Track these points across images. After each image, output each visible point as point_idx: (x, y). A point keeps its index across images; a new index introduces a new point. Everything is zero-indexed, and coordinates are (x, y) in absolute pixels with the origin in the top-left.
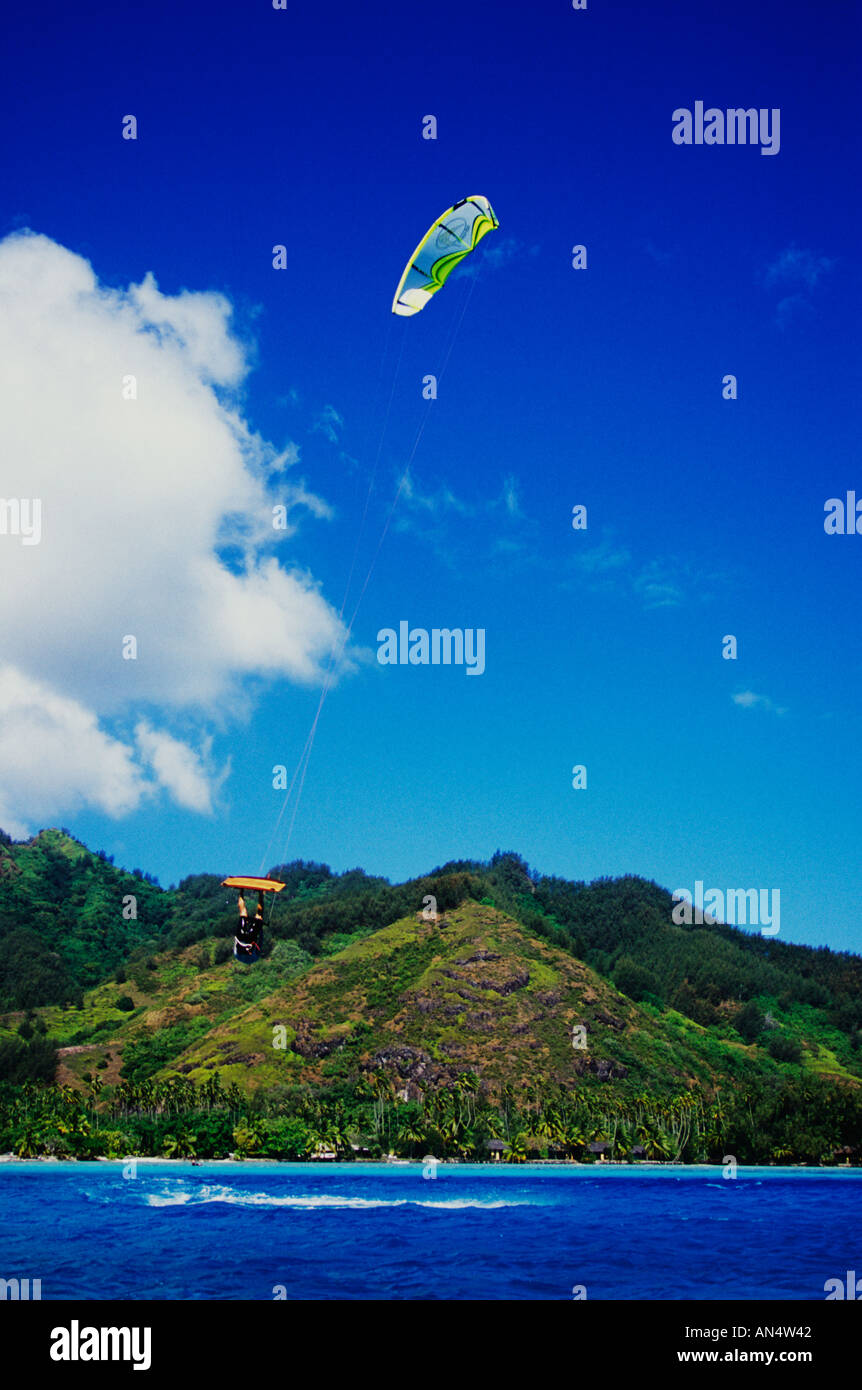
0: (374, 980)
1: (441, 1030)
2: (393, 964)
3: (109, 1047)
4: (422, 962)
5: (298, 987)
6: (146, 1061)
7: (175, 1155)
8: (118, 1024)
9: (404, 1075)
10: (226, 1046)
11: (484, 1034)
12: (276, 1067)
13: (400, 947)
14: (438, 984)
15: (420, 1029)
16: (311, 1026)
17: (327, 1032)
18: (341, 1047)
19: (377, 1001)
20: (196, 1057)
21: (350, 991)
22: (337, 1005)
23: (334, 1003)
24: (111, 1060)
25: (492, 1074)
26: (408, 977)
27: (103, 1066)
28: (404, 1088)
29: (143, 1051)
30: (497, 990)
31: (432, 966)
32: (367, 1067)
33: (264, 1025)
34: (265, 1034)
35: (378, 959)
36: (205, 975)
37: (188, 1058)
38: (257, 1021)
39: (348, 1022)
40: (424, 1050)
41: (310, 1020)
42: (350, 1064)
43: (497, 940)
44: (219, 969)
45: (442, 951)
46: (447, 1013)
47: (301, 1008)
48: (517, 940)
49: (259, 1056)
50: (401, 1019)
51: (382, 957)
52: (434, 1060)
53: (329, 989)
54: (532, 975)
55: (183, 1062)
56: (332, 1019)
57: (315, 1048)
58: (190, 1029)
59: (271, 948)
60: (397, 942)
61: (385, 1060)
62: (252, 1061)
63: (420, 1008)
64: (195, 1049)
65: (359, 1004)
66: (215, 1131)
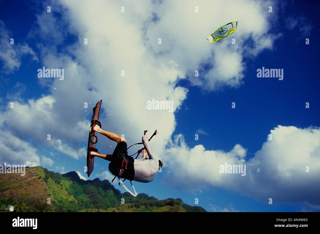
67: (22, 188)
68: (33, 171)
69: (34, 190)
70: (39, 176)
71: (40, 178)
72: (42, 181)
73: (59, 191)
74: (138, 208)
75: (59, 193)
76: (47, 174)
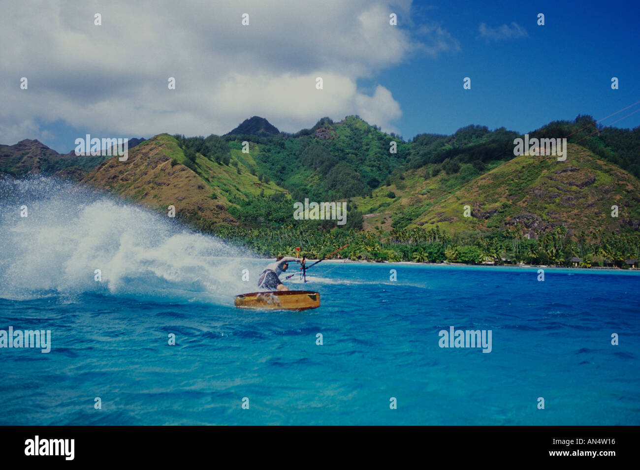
0: (512, 182)
1: (547, 206)
2: (522, 174)
3: (385, 215)
4: (537, 173)
5: (474, 187)
6: (403, 221)
7: (419, 261)
8: (389, 205)
9: (528, 227)
10: (440, 214)
11: (570, 207)
12: (464, 223)
13: (525, 166)
14: (545, 184)
15: (536, 205)
16: (480, 204)
17: (489, 207)
18: (496, 214)
19: (514, 192)
20: (426, 219)
21: (499, 187)
22: (493, 194)
23: (492, 193)
24: (387, 220)
25: (574, 226)
26: (529, 180)
27: (383, 223)
28: (528, 233)
29: (401, 216)
30: (577, 186)
31: (542, 175)
32: (509, 223)
33: (457, 204)
34: (459, 209)
35: (514, 172)
36: (428, 181)
37: (422, 219)
38: (454, 202)
39: (499, 202)
40: (538, 215)
41: (480, 202)
42: (500, 222)
43: (578, 161)
44: (434, 179)
45: (548, 167)
46: (550, 197)
47: (475, 196)
48: (589, 161)
49: (455, 218)
50: (526, 201)
51: (515, 171)
52: (544, 220)
53: (489, 187)
54: (597, 178)
55: (420, 221)
56: (491, 201)
57: (482, 215)
58: (422, 206)
59: (459, 168)
60: (524, 163)
61: (518, 220)
62: (452, 220)
63: (536, 195)
64: (425, 215)
65: (504, 194)
66: (436, 251)
67: (147, 197)
68: (151, 150)
69: (175, 194)
70: (171, 160)
71: (174, 164)
72: (183, 170)
73: (233, 179)
74: (452, 174)
75: (237, 185)
76: (187, 146)
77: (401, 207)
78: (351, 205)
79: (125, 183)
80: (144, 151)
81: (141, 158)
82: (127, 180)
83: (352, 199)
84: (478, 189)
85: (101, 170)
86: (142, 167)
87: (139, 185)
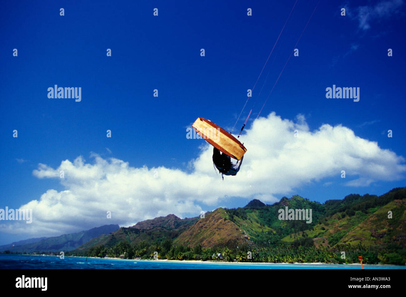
3: (323, 238)
4: (401, 212)
5: (368, 221)
6: (333, 241)
8: (323, 233)
10: (353, 236)
12: (369, 241)
17: (380, 231)
18: (386, 235)
20: (346, 239)
21: (382, 221)
22: (381, 224)
23: (379, 224)
26: (397, 216)
27: (324, 242)
29: (332, 238)
31: (405, 213)
32: (396, 240)
34: (363, 233)
36: (341, 221)
38: (359, 230)
39: (385, 229)
41: (374, 229)
42: (390, 239)
44: (343, 219)
47: (370, 226)
49: (363, 238)
50: (401, 227)
53: (376, 221)
55: (343, 240)
56: (380, 228)
57: (378, 236)
58: (341, 233)
59: (355, 213)
61: (400, 238)
62: (362, 239)
64: (345, 237)
65: (386, 224)
66: (372, 257)
67: (215, 234)
68: (216, 214)
69: (226, 233)
70: (224, 218)
71: (225, 219)
72: (229, 222)
73: (249, 225)
74: (352, 216)
75: (251, 228)
76: (230, 212)
77: (330, 234)
78: (305, 234)
79: (206, 229)
80: (213, 215)
81: (212, 218)
82: (206, 228)
83: (304, 231)
84: (370, 222)
85: (197, 224)
86: (212, 222)
87: (211, 229)
